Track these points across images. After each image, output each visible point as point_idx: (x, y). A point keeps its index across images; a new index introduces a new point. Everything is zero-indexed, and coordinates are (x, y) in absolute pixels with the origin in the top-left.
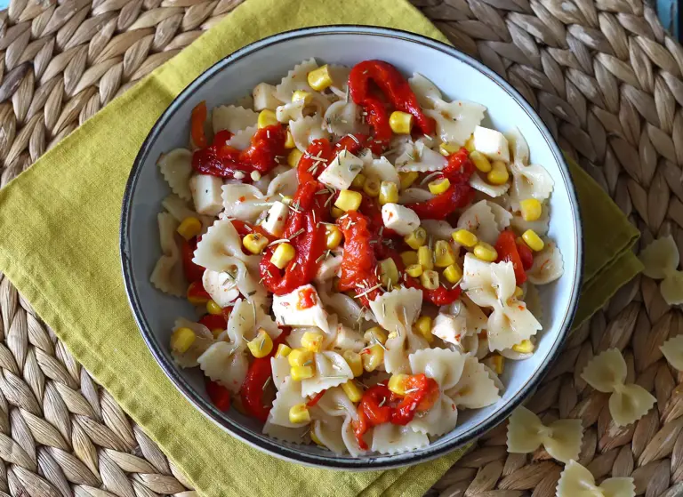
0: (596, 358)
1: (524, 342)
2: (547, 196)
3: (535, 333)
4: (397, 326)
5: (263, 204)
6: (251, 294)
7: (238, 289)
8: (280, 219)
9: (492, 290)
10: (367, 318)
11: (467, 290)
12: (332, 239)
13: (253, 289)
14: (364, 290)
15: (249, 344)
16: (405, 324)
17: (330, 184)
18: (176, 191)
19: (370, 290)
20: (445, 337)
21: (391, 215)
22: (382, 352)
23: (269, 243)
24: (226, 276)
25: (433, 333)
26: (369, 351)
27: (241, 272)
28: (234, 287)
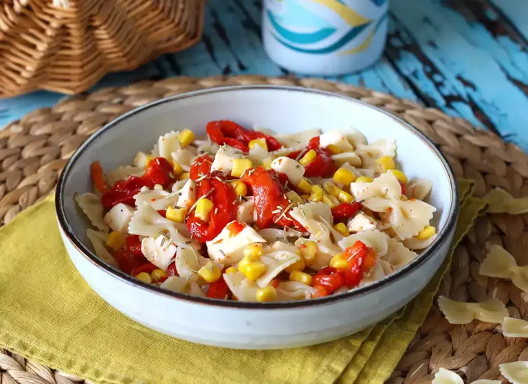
0: (485, 260)
1: (425, 228)
2: (393, 155)
3: (432, 217)
4: (319, 224)
5: (172, 195)
6: (187, 243)
7: (174, 245)
8: (191, 189)
9: (383, 196)
10: (291, 235)
11: (363, 201)
12: (240, 189)
13: (187, 240)
14: (281, 213)
15: (199, 272)
16: (325, 223)
17: (221, 169)
18: (95, 223)
19: (286, 211)
20: (362, 228)
21: (280, 161)
22: (315, 244)
23: (189, 210)
24: (162, 237)
25: (350, 230)
26: (304, 246)
27: (173, 231)
28: (171, 243)
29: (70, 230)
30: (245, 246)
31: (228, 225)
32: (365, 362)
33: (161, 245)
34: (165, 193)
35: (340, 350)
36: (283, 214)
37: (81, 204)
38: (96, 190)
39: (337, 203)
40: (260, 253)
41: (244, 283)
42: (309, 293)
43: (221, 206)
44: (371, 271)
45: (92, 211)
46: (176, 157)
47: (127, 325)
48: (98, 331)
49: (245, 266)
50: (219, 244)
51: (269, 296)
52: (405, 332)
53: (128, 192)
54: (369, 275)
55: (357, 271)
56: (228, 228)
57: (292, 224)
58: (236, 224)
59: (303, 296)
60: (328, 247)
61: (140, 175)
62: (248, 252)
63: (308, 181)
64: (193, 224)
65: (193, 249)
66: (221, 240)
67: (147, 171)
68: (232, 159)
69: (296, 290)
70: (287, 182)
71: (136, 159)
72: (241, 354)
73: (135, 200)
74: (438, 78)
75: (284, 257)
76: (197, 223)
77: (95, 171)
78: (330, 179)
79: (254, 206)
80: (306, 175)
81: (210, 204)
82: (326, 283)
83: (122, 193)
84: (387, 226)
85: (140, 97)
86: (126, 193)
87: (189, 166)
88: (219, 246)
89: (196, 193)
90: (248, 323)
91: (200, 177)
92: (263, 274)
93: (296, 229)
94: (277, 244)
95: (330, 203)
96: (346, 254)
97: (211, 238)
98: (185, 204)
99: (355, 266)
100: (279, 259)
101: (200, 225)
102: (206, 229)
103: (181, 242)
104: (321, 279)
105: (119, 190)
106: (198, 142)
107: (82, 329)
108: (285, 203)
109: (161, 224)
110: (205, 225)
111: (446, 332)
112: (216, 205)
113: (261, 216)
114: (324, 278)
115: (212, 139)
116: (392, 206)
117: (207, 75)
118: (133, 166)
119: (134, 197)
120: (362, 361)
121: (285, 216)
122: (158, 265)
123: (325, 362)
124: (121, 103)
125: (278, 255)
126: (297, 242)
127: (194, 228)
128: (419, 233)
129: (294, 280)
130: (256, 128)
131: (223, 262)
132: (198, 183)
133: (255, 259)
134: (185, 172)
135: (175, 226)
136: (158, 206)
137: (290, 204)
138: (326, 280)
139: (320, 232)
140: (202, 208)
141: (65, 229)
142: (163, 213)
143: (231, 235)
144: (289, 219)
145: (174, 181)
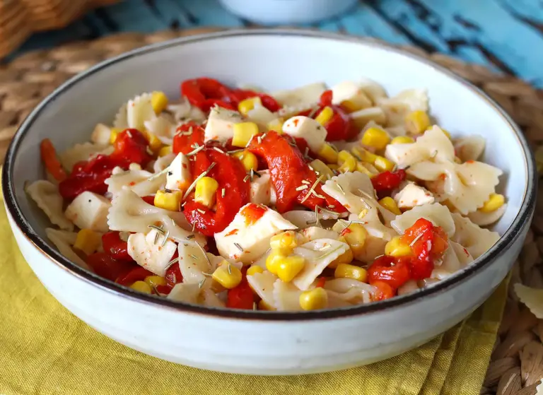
1: (491, 197)
3: (497, 182)
4: (362, 200)
5: (157, 175)
6: (190, 237)
7: (173, 241)
8: (184, 166)
9: (432, 160)
10: (326, 217)
11: (408, 167)
12: (249, 161)
13: (189, 234)
14: (308, 189)
15: (215, 275)
16: (369, 199)
17: (217, 137)
18: (54, 220)
19: (314, 186)
20: (416, 202)
21: (296, 122)
22: (362, 227)
23: (184, 193)
24: (154, 232)
25: (401, 205)
26: (348, 231)
27: (169, 223)
28: (168, 239)
29: (31, 230)
30: (271, 237)
31: (242, 209)
32: (444, 379)
33: (155, 243)
34: (145, 174)
35: (409, 367)
36: (312, 190)
37: (35, 197)
38: (50, 176)
39: (376, 172)
40: (294, 244)
41: (277, 285)
42: (368, 293)
43: (229, 185)
44: (443, 257)
45: (49, 205)
46: (151, 127)
47: (115, 353)
48: (75, 364)
49: (276, 263)
50: (234, 236)
51: (318, 301)
52: (483, 334)
53: (95, 176)
54: (441, 262)
55: (427, 259)
56: (242, 214)
57: (326, 203)
58: (253, 206)
59: (359, 298)
60: (378, 229)
61: (109, 152)
62: (277, 244)
63: (332, 147)
64: (193, 212)
65: (198, 245)
66: (235, 230)
67: (117, 147)
68: (229, 123)
69: (349, 289)
70: (307, 149)
71: (95, 134)
72: (277, 382)
73: (107, 186)
74: (432, 20)
75: (328, 247)
76: (199, 210)
77: (46, 151)
78: (358, 142)
79: (271, 183)
80: (328, 139)
81: (214, 185)
82: (389, 278)
83: (85, 177)
84: (443, 198)
85: (76, 60)
86: (93, 176)
87: (169, 137)
88: (234, 239)
89: (192, 170)
90: (299, 341)
91: (194, 149)
92: (301, 271)
93: (330, 209)
94: (312, 231)
95: (367, 173)
96: (407, 237)
97: (220, 228)
98: (178, 185)
99: (424, 252)
100: (320, 250)
101: (203, 212)
102: (212, 217)
103: (182, 238)
104: (380, 273)
105: (81, 173)
106: (172, 108)
107: (54, 364)
108: (312, 176)
109: (150, 215)
110: (210, 212)
111: (530, 330)
112: (221, 185)
113: (281, 195)
114: (384, 272)
115: (192, 103)
116: (447, 171)
117: (152, 31)
118: (92, 143)
119: (106, 182)
120: (440, 378)
121: (314, 193)
122: (152, 270)
123: (393, 384)
124: (53, 69)
125: (318, 245)
126: (336, 226)
127: (196, 217)
128: (485, 204)
129: (342, 277)
130: (242, 85)
131: (241, 260)
132: (192, 157)
133: (288, 253)
134: (164, 145)
135: (171, 217)
136: (141, 190)
137: (318, 176)
138: (387, 274)
139: (365, 211)
140: (203, 188)
141: (24, 229)
142: (150, 200)
143: (248, 222)
144: (321, 196)
145: (154, 158)
